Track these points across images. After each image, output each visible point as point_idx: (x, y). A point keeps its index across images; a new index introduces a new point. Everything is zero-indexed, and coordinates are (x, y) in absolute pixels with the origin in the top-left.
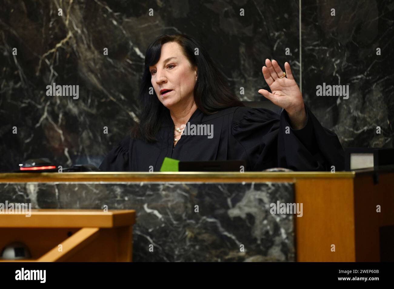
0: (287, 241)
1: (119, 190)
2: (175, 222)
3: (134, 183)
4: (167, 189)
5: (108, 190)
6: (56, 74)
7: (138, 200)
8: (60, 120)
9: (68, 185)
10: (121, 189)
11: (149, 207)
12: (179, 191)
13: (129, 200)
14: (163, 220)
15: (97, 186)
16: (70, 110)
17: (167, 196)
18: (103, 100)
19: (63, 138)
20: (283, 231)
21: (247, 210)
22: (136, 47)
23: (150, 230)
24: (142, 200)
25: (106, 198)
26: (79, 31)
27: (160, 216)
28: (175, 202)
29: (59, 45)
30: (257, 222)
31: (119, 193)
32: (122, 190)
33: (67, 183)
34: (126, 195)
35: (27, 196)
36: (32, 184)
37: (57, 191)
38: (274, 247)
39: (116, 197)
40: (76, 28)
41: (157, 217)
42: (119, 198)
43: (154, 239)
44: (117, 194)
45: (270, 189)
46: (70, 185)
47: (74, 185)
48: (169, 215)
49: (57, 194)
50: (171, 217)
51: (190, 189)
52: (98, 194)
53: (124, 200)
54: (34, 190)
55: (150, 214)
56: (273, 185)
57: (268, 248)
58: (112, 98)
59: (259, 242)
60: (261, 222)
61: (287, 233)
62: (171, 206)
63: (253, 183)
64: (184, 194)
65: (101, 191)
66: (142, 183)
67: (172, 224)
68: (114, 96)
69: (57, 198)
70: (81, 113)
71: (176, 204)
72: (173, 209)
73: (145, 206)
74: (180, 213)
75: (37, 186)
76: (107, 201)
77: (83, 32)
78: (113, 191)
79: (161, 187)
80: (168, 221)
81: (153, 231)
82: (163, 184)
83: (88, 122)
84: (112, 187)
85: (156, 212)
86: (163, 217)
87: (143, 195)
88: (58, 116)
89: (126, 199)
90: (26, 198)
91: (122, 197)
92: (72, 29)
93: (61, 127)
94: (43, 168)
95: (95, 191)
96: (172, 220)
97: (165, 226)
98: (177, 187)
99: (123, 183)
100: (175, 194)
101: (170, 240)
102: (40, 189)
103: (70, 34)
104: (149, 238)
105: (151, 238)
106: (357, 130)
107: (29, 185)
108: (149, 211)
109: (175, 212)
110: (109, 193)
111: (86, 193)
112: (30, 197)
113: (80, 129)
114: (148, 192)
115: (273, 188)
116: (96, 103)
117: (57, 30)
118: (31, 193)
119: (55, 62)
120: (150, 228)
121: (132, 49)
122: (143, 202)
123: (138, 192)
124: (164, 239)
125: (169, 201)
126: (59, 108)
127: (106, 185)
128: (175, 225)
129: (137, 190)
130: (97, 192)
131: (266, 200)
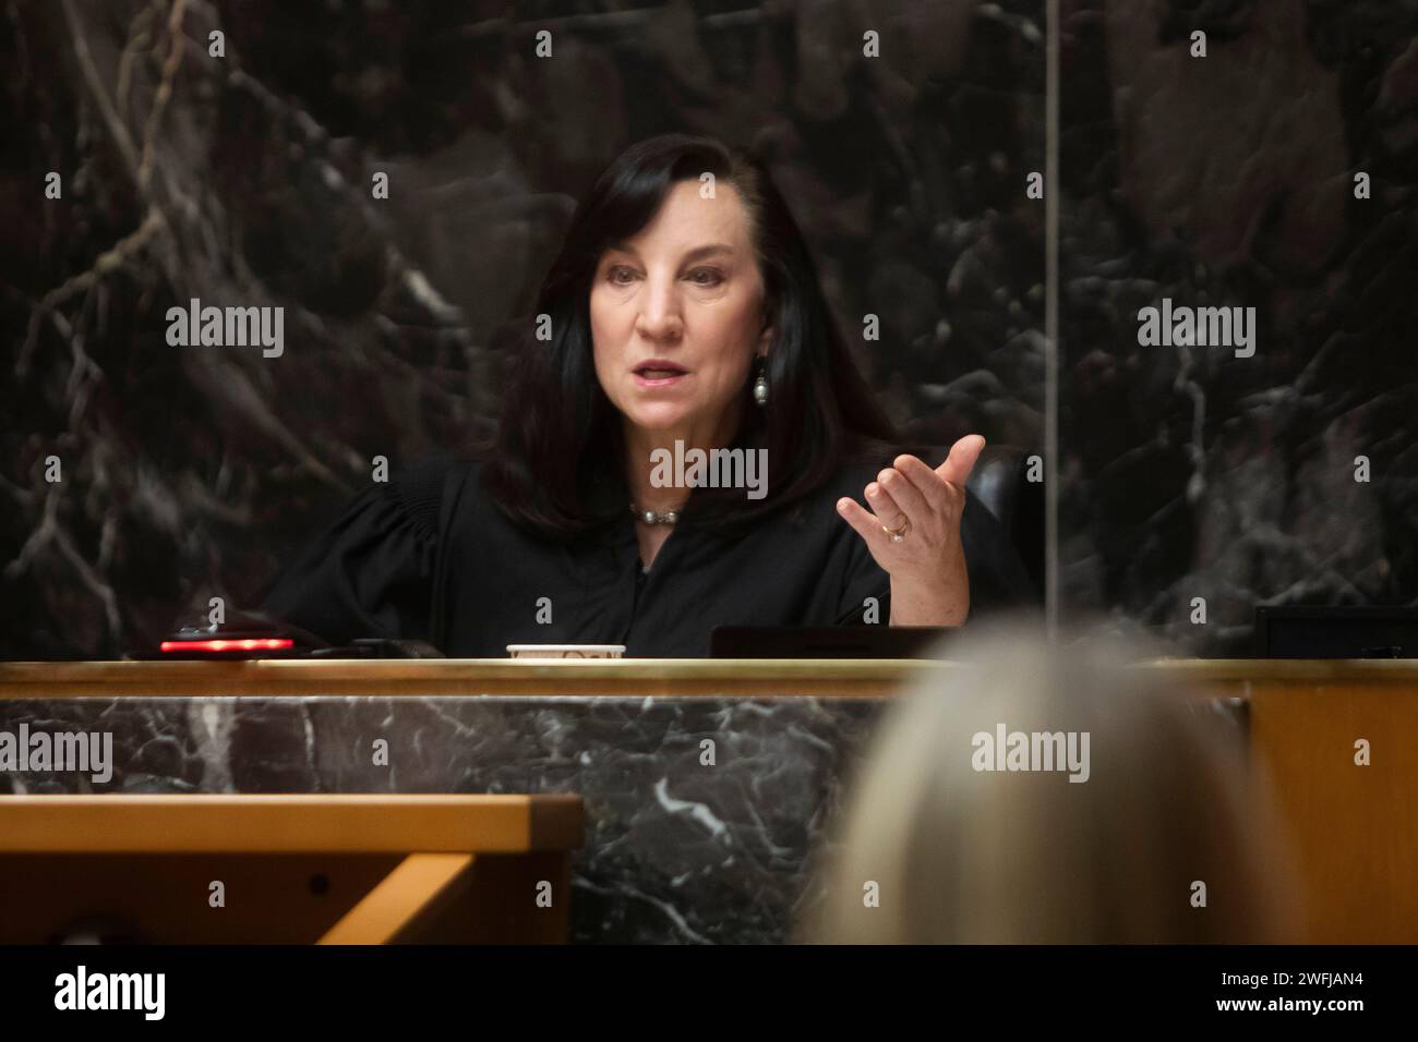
1: (555, 727)
2: (775, 850)
3: (615, 699)
4: (747, 721)
5: (512, 726)
6: (95, 370)
7: (631, 766)
8: (105, 547)
9: (352, 705)
10: (562, 722)
11: (672, 791)
12: (792, 729)
13: (596, 763)
14: (728, 840)
15: (469, 712)
16: (146, 512)
17: (745, 749)
18: (278, 472)
19: (114, 617)
22: (415, 268)
23: (678, 881)
24: (646, 764)
25: (508, 757)
26: (191, 208)
27: (716, 826)
28: (777, 772)
29: (110, 260)
31: (558, 739)
32: (570, 727)
33: (351, 698)
34: (585, 748)
35: (192, 748)
36: (213, 702)
37: (309, 729)
39: (547, 754)
40: (177, 196)
41: (707, 831)
42: (555, 757)
43: (693, 916)
44: (550, 742)
46: (361, 706)
47: (381, 706)
48: (753, 823)
49: (310, 741)
50: (760, 828)
51: (839, 721)
52: (475, 740)
53: (577, 766)
54: (220, 726)
55: (677, 820)
58: (313, 464)
62: (763, 786)
64: (815, 740)
65: (485, 731)
66: (648, 702)
67: (764, 858)
68: (322, 457)
69: (310, 755)
70: (188, 521)
71: (783, 778)
72: (769, 797)
73: (660, 789)
74: (797, 815)
75: (230, 709)
76: (508, 768)
77: (205, 210)
78: (533, 730)
79: (725, 714)
80: (748, 847)
81: (687, 884)
82: (733, 704)
83: (216, 557)
84: (531, 714)
85: (702, 812)
86: (728, 829)
87: (654, 744)
88: (96, 534)
89: (585, 759)
90: (185, 755)
91: (568, 753)
92: (163, 198)
93: (112, 576)
94: (248, 644)
95: (460, 728)
96: (766, 841)
97: (736, 865)
98: (788, 714)
99: (574, 698)
100: (781, 743)
101: (756, 919)
102: (240, 722)
103: (155, 219)
104: (671, 910)
105: (682, 911)
106: (1267, 594)
107: (201, 706)
108: (674, 806)
109: (779, 812)
110: (519, 738)
111: (423, 737)
112: (202, 752)
113: (185, 582)
114: (673, 735)
116: (251, 482)
117: (103, 202)
118: (206, 736)
119: (92, 322)
120: (679, 874)
121: (398, 278)
122: (648, 775)
123: (632, 733)
124: (733, 914)
125: (754, 767)
126: (104, 501)
127: (508, 709)
128: (773, 862)
129: (630, 724)
130: (471, 732)
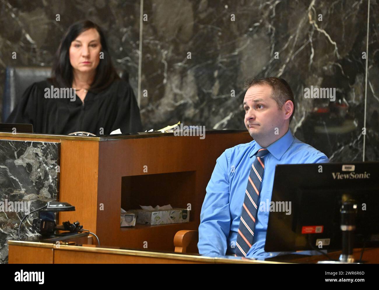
0: (52, 184)
20: (50, 177)
21: (27, 161)
22: (27, 33)
30: (34, 170)
38: (44, 188)
45: (43, 146)
56: (45, 144)
57: (40, 189)
59: (34, 184)
60: (36, 170)
61: (53, 179)
63: (32, 142)
106: (176, 103)
115: (45, 146)
121: (24, 35)
131: (40, 154)
